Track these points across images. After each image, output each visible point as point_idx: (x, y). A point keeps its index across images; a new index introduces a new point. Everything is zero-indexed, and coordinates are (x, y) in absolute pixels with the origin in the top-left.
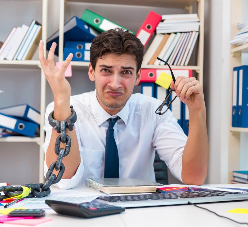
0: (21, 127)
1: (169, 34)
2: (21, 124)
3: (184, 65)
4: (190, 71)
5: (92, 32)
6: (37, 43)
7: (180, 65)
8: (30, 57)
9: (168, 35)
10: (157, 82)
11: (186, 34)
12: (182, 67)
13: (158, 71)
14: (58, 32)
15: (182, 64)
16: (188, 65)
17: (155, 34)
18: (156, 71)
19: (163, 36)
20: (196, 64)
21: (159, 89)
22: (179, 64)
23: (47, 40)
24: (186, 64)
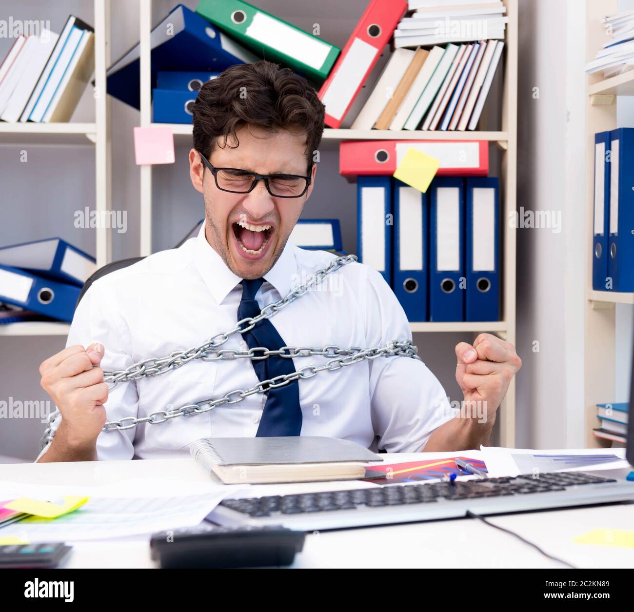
0: (45, 296)
1: (428, 48)
2: (44, 289)
3: (467, 129)
4: (481, 142)
5: (226, 46)
6: (84, 73)
7: (456, 129)
8: (65, 116)
9: (424, 52)
10: (397, 175)
11: (470, 47)
12: (462, 135)
13: (399, 146)
14: (138, 46)
15: (463, 126)
16: (477, 129)
17: (392, 49)
18: (395, 146)
19: (411, 53)
20: (499, 128)
21: (402, 191)
22: (453, 127)
23: (107, 70)
24: (473, 126)
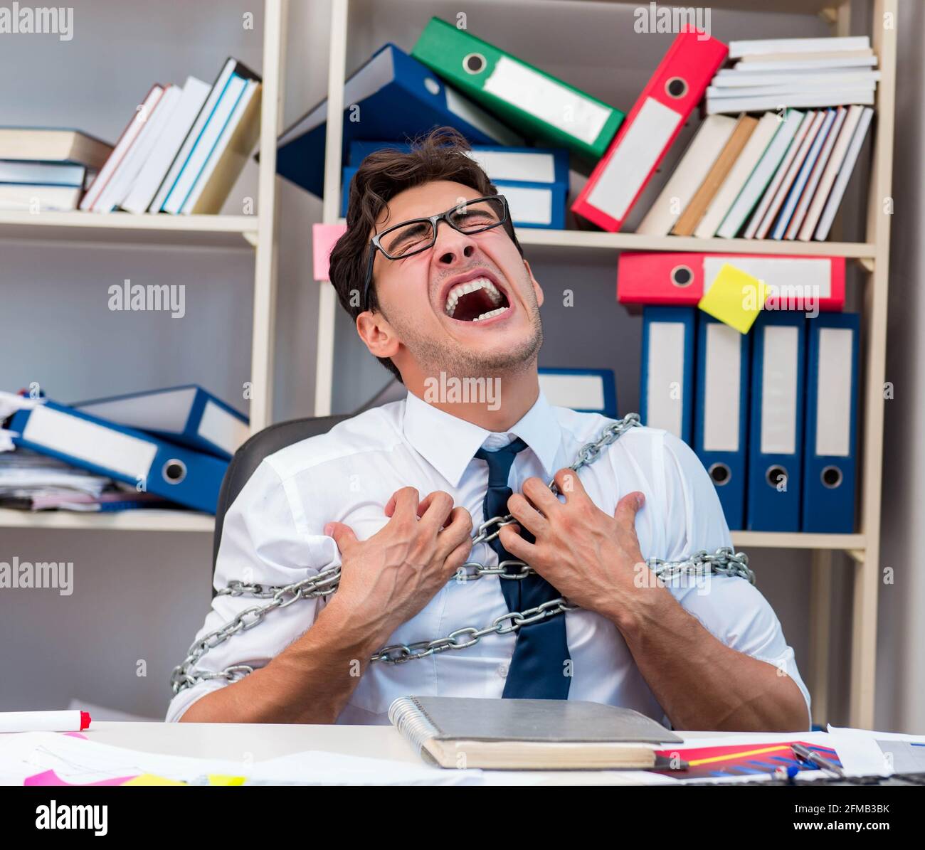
0: (174, 472)
1: (757, 115)
2: (173, 462)
3: (813, 239)
4: (835, 260)
5: (454, 105)
6: (244, 143)
7: (797, 238)
8: (214, 204)
9: (751, 121)
10: (704, 305)
11: (821, 115)
12: (806, 247)
13: (709, 262)
14: (324, 105)
15: (806, 234)
16: (829, 239)
17: (703, 116)
18: (702, 261)
19: (732, 123)
20: (862, 237)
21: (711, 329)
22: (791, 235)
23: (279, 138)
24: (822, 234)
